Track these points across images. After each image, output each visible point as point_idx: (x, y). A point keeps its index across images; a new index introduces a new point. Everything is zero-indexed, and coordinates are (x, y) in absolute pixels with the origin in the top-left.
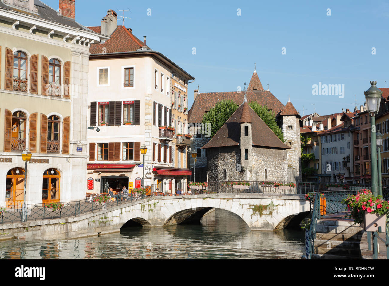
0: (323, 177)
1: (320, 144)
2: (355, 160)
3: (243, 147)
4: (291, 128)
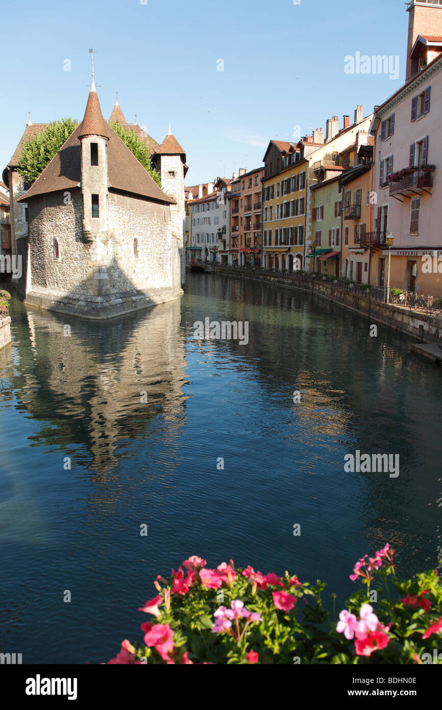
0: (193, 250)
1: (190, 214)
2: (232, 231)
3: (88, 190)
4: (174, 175)
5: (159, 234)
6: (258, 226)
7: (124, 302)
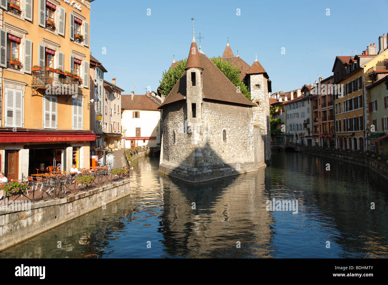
0: (287, 136)
1: (285, 111)
2: (314, 122)
3: (190, 101)
4: (259, 87)
5: (243, 127)
6: (332, 117)
7: (214, 172)
